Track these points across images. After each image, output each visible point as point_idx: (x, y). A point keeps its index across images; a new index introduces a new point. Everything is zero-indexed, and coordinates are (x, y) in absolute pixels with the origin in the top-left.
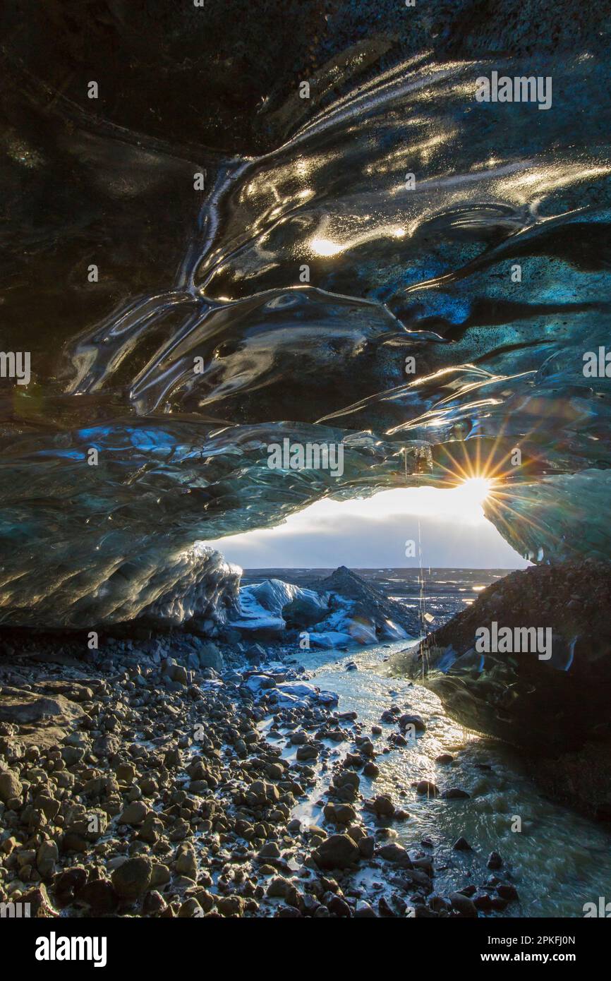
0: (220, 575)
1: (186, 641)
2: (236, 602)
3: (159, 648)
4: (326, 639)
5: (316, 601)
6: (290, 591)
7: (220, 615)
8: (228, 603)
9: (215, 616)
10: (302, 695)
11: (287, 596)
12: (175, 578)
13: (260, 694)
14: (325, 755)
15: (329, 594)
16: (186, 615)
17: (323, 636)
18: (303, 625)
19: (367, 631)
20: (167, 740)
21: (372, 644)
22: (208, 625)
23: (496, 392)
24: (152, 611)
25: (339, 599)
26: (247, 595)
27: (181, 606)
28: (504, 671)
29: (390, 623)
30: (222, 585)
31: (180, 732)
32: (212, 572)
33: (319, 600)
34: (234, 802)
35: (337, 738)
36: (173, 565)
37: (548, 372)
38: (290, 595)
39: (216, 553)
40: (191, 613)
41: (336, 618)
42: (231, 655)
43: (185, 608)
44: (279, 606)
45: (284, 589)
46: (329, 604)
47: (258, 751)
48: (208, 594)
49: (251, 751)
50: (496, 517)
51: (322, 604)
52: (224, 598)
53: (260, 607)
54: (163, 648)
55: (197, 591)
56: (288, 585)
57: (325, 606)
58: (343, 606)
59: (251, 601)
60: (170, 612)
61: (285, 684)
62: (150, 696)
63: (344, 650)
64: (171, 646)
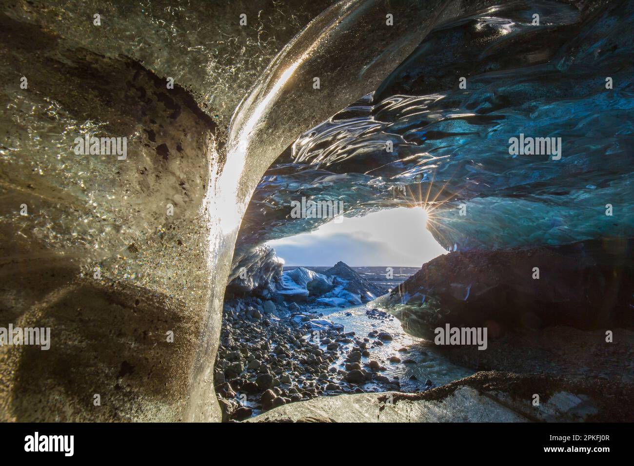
0: (273, 263)
1: (253, 301)
2: (281, 279)
3: (239, 304)
4: (332, 301)
5: (326, 280)
6: (311, 274)
7: (272, 286)
8: (276, 280)
9: (269, 287)
10: (324, 325)
11: (309, 277)
12: (251, 262)
13: (302, 324)
14: (341, 348)
15: (333, 277)
16: (254, 285)
17: (331, 299)
18: (318, 294)
19: (357, 297)
20: (258, 341)
21: (359, 304)
22: (265, 292)
23: (435, 162)
24: (237, 282)
25: (339, 280)
26: (286, 276)
27: (252, 280)
28: (435, 303)
29: (369, 293)
30: (274, 269)
31: (264, 338)
32: (269, 261)
33: (328, 280)
34: (300, 363)
35: (347, 342)
36: (251, 255)
37: (455, 155)
38: (311, 276)
39: (272, 250)
40: (257, 285)
41: (337, 290)
42: (280, 308)
43: (254, 281)
44: (305, 283)
45: (307, 273)
46: (333, 282)
47: (306, 346)
48: (266, 274)
49: (303, 346)
50: (432, 228)
51: (329, 282)
52: (274, 277)
53: (294, 283)
54: (241, 304)
55: (260, 272)
56: (310, 271)
57: (331, 284)
58: (341, 284)
59: (289, 280)
60: (246, 283)
61: (314, 320)
62: (242, 324)
63: (343, 307)
64: (245, 303)
